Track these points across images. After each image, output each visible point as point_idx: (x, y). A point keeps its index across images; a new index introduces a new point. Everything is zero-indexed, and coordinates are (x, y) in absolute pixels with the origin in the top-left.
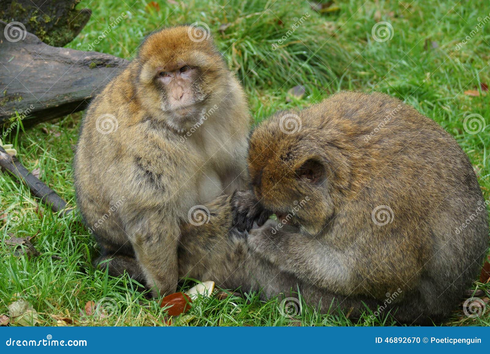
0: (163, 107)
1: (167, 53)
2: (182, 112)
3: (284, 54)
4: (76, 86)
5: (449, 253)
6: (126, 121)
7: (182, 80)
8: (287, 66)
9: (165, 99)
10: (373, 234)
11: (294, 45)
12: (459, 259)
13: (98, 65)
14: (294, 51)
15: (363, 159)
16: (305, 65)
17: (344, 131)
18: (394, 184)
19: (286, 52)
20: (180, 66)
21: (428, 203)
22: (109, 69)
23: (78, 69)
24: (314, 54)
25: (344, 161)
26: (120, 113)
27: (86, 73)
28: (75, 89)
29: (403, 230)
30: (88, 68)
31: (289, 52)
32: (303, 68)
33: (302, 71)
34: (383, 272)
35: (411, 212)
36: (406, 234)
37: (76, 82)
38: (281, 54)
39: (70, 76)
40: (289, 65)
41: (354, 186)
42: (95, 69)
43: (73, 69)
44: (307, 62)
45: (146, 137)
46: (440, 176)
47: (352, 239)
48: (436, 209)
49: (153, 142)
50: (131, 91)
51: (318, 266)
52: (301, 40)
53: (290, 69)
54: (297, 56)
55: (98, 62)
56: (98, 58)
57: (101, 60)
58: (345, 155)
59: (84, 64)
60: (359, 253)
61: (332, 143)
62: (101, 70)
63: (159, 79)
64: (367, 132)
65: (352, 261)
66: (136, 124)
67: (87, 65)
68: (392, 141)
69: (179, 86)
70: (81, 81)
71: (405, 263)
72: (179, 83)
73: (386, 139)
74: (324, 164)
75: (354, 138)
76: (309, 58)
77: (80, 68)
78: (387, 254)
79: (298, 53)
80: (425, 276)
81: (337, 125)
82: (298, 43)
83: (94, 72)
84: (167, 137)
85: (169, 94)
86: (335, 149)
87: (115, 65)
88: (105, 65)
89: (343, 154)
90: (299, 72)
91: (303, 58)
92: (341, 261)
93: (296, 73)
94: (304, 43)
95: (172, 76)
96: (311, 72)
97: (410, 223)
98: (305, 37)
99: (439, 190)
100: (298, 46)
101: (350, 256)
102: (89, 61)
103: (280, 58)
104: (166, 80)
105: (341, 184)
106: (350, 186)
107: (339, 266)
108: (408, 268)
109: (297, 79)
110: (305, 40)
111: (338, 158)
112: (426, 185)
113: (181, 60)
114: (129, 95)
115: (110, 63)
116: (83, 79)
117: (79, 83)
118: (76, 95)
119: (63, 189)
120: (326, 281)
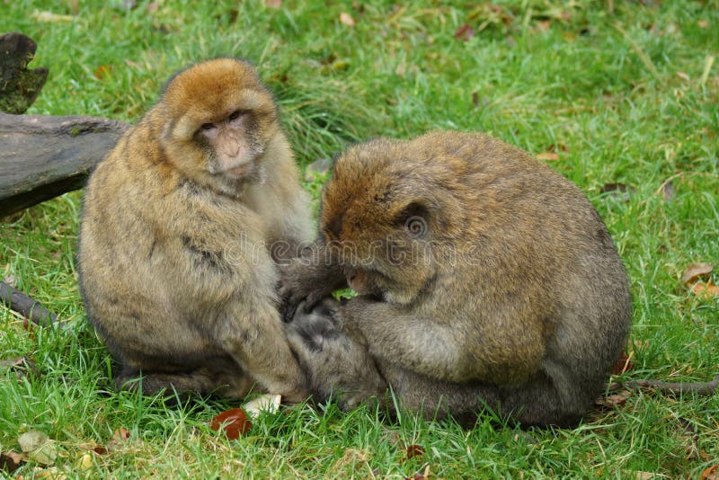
0: (211, 169)
1: (212, 98)
2: (240, 171)
3: (296, 119)
4: (55, 162)
5: (579, 326)
6: (157, 190)
7: (232, 130)
8: (302, 136)
9: (214, 157)
10: (485, 298)
11: (307, 106)
12: (593, 336)
13: (82, 131)
14: (309, 114)
15: (478, 200)
16: (324, 132)
17: (454, 168)
18: (512, 235)
19: (298, 116)
20: (231, 112)
21: (553, 260)
22: (99, 134)
23: (54, 139)
24: (335, 118)
25: (456, 203)
26: (148, 179)
27: (66, 143)
28: (54, 165)
29: (523, 293)
30: (69, 136)
31: (303, 116)
32: (323, 136)
33: (321, 140)
34: (500, 349)
35: (533, 272)
36: (527, 299)
37: (55, 156)
38: (293, 120)
39: (45, 150)
40: (305, 134)
41: (468, 233)
42: (79, 137)
43: (46, 140)
44: (326, 128)
45: (190, 206)
46: (567, 228)
47: (460, 307)
48: (564, 269)
49: (199, 212)
50: (157, 151)
51: (413, 344)
52: (317, 99)
53: (308, 140)
54: (314, 119)
55: (82, 128)
56: (81, 122)
57: (85, 124)
58: (458, 198)
59: (62, 132)
60: (468, 324)
61: (443, 185)
62: (88, 137)
63: (200, 134)
64: (480, 170)
65: (461, 336)
66: (172, 191)
67: (66, 132)
68: (510, 182)
69: (232, 138)
70: (60, 154)
71: (527, 337)
72: (231, 134)
73: (503, 180)
74: (430, 211)
75: (466, 176)
76: (329, 123)
77: (57, 138)
78: (502, 325)
79: (315, 116)
80: (550, 355)
81: (446, 162)
82: (313, 103)
83: (78, 141)
84: (215, 202)
85: (219, 151)
86: (445, 191)
87: (105, 129)
88: (92, 131)
89: (455, 196)
90: (318, 142)
91: (322, 124)
92: (445, 338)
93: (314, 144)
94: (322, 103)
95: (219, 127)
96: (334, 140)
97: (532, 285)
98: (320, 96)
99: (567, 244)
100: (312, 108)
101: (458, 329)
102: (69, 127)
103: (291, 124)
104: (211, 134)
105: (451, 232)
106: (464, 234)
107: (443, 343)
108: (531, 344)
109: (317, 152)
110: (323, 99)
111: (449, 201)
112: (550, 237)
113: (231, 104)
114: (155, 157)
115: (99, 126)
116: (63, 151)
117: (59, 157)
118: (56, 173)
119: (49, 298)
120: (425, 363)
